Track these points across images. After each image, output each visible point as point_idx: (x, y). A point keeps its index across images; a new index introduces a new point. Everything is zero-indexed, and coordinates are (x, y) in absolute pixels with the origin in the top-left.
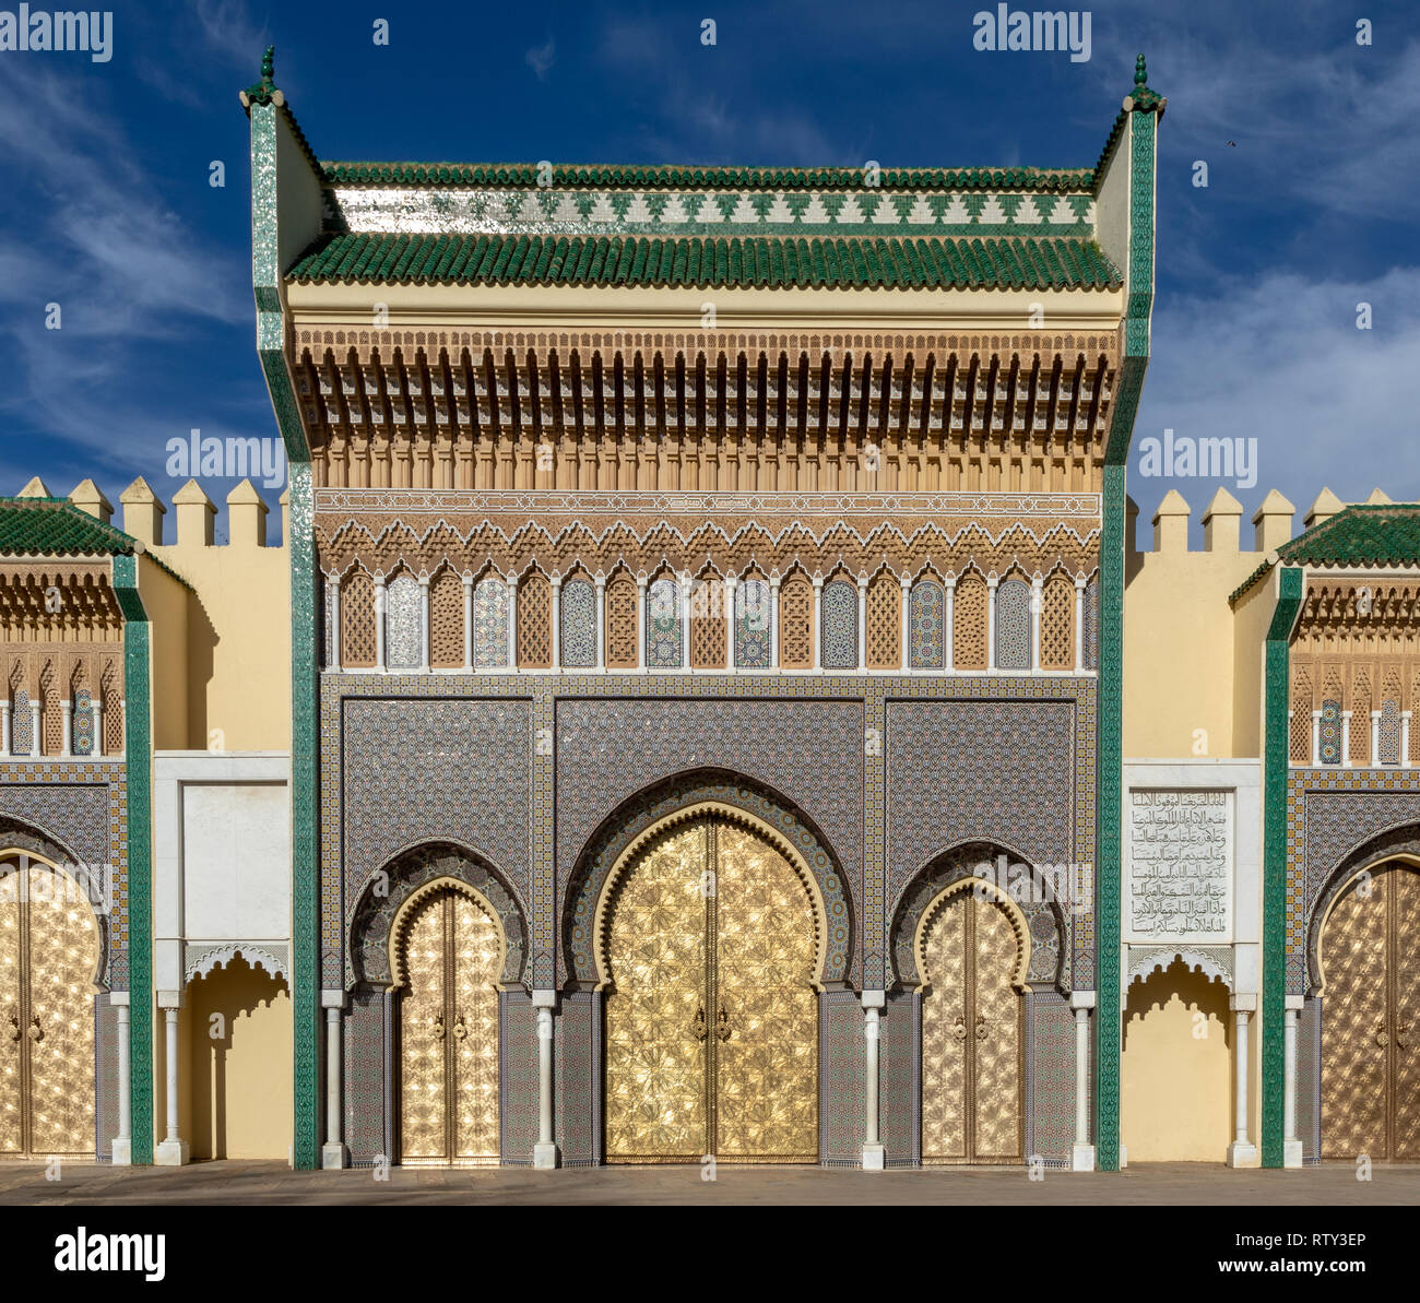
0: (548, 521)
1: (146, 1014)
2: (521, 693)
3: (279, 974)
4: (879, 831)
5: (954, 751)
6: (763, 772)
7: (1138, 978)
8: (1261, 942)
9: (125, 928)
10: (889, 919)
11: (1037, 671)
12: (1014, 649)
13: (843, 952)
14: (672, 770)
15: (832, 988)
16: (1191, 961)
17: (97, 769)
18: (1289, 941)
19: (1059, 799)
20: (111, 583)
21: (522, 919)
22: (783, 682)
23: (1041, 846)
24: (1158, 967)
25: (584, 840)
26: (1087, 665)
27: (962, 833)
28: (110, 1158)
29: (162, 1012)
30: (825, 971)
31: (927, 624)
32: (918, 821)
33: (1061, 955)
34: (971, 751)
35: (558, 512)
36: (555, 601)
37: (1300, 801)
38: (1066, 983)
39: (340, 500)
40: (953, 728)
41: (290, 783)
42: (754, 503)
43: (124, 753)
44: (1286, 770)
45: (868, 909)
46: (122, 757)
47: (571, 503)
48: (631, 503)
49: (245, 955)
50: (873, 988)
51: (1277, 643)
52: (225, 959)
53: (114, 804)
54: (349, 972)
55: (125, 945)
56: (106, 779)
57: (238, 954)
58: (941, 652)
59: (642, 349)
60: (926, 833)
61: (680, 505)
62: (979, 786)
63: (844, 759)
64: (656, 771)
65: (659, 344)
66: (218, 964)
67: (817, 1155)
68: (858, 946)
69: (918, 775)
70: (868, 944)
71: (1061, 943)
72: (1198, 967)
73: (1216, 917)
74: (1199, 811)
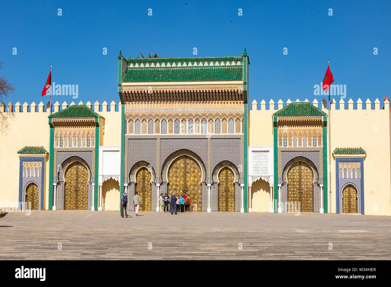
0: (159, 112)
1: (97, 187)
2: (155, 138)
3: (117, 181)
4: (210, 159)
5: (222, 146)
6: (192, 150)
7: (254, 181)
8: (273, 175)
9: (94, 173)
10: (212, 173)
11: (235, 134)
12: (231, 130)
13: (205, 177)
14: (178, 150)
15: (204, 183)
16: (263, 179)
17: (91, 149)
18: (279, 175)
19: (238, 154)
20: (94, 121)
21: (155, 173)
22: (195, 136)
23: (235, 161)
24: (257, 180)
25: (164, 160)
26: (243, 133)
27: (223, 159)
28: (91, 210)
29: (100, 186)
30: (203, 181)
31: (218, 127)
32: (216, 157)
33: (239, 178)
34: (224, 146)
35: (161, 111)
36: (161, 124)
37: (280, 153)
38: (240, 183)
39: (129, 110)
40: (222, 143)
41: (120, 151)
42: (191, 109)
43: (95, 146)
44: (277, 148)
45: (208, 171)
46: (95, 147)
47: (163, 110)
48: (172, 109)
49: (112, 178)
50: (209, 183)
51: (275, 128)
52: (109, 178)
53: (93, 154)
54: (129, 181)
55: (94, 176)
56: (92, 150)
57: (111, 177)
58: (220, 131)
59: (173, 90)
60: (217, 159)
61: (179, 110)
62: (226, 152)
63: (205, 148)
64: (176, 150)
65: (175, 89)
66: (108, 179)
67: (202, 210)
68: (207, 177)
69: (216, 150)
70: (208, 176)
71: (239, 176)
72: (264, 180)
73: (267, 171)
74: (264, 154)
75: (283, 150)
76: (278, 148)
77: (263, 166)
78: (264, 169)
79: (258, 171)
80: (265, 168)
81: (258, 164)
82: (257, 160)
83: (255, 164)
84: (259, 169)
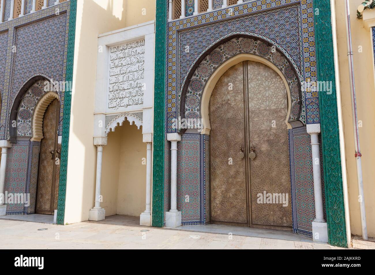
4: (8, 77)
8: (153, 108)
10: (10, 111)
11: (57, 3)
16: (130, 119)
18: (169, 105)
24: (118, 124)
34: (37, 41)
37: (174, 36)
44: (167, 24)
45: (3, 107)
72: (134, 122)
73: (140, 97)
74: (134, 50)
75: (181, 27)
76: (171, 25)
77: (131, 84)
78: (134, 92)
79: (119, 100)
80: (137, 89)
81: (121, 78)
82: (119, 69)
83: (114, 79)
84: (121, 93)
